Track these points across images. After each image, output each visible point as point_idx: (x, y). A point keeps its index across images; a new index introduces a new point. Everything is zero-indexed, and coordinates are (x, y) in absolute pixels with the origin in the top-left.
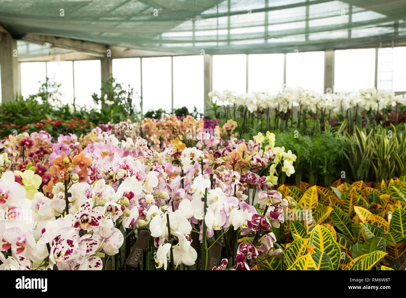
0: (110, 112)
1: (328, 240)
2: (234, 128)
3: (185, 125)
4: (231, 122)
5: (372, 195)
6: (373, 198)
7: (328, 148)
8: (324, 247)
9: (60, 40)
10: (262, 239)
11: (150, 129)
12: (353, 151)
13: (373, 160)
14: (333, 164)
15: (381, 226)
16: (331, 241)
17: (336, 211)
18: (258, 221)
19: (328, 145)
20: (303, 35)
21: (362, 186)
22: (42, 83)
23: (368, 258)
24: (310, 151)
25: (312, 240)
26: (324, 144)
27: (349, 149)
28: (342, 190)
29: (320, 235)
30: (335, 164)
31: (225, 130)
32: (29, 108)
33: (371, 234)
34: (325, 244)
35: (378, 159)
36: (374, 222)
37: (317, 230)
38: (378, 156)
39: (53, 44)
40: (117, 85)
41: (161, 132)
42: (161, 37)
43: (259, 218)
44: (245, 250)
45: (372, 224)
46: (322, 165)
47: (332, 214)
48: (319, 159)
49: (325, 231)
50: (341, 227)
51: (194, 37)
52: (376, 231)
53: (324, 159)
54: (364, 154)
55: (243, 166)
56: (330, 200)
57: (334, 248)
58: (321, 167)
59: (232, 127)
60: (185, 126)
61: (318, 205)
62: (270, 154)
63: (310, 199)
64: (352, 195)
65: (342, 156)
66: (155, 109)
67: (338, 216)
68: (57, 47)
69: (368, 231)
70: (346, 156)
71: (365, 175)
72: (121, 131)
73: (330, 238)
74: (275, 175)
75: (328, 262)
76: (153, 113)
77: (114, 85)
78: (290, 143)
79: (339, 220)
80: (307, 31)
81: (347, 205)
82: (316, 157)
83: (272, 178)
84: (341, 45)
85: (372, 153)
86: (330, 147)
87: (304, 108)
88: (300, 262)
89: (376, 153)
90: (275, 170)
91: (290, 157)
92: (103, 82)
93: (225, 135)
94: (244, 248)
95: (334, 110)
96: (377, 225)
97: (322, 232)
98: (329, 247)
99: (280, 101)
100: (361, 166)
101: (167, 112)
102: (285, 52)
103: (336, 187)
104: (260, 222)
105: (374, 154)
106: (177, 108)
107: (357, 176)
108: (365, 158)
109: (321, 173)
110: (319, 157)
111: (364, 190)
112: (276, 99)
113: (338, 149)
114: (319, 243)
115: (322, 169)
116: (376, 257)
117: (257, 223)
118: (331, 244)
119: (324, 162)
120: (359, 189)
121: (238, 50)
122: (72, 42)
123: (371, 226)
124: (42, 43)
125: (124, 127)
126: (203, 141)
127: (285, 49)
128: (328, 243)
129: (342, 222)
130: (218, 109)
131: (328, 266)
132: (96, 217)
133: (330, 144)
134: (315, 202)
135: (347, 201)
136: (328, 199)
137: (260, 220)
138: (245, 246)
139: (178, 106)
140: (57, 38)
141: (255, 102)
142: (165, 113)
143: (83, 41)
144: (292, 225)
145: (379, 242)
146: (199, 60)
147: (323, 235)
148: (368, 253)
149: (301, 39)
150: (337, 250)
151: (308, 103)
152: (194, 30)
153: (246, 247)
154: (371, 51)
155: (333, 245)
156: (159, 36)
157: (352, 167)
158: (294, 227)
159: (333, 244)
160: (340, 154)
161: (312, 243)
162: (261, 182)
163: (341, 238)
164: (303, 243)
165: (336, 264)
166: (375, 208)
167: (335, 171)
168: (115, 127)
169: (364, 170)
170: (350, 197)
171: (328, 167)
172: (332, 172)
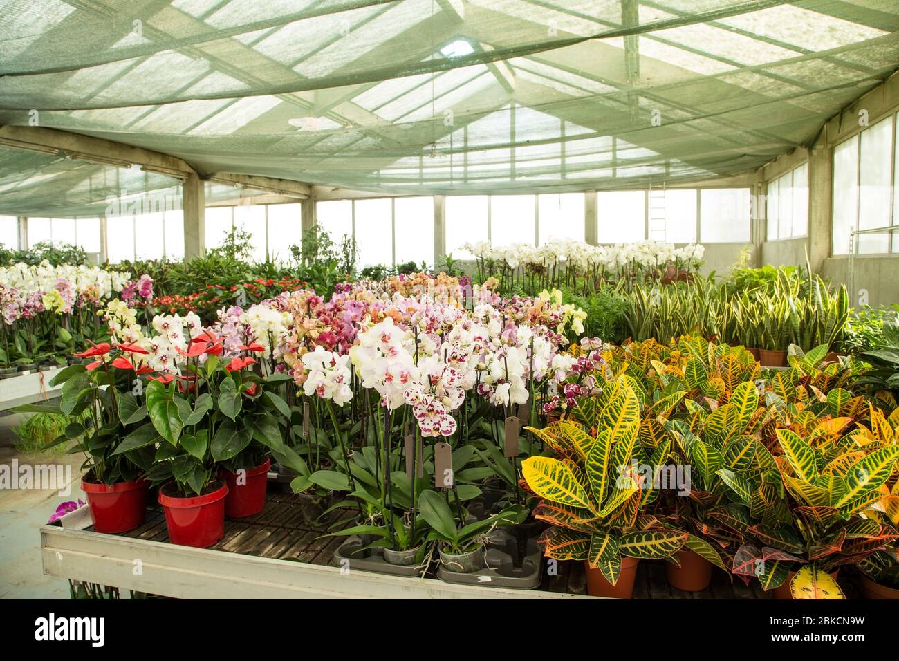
0: (326, 269)
2: (495, 287)
4: (492, 280)
5: (663, 352)
7: (606, 309)
9: (254, 179)
12: (634, 312)
13: (655, 321)
14: (612, 327)
15: (676, 375)
19: (606, 305)
20: (559, 174)
21: (653, 344)
22: (228, 234)
26: (601, 304)
27: (630, 309)
28: (634, 348)
30: (614, 326)
32: (224, 265)
33: (668, 382)
35: (661, 320)
36: (670, 372)
38: (660, 317)
39: (245, 184)
40: (323, 235)
42: (379, 174)
45: (669, 374)
46: (600, 327)
47: (629, 368)
48: (597, 320)
51: (421, 174)
52: (673, 379)
53: (602, 320)
54: (646, 315)
55: (543, 321)
58: (599, 330)
59: (494, 285)
62: (560, 312)
65: (622, 318)
66: (374, 264)
68: (250, 187)
69: (666, 380)
70: (626, 317)
76: (371, 269)
77: (319, 235)
80: (564, 170)
81: (642, 360)
82: (593, 319)
84: (604, 186)
85: (654, 314)
86: (609, 307)
87: (573, 263)
89: (658, 313)
90: (563, 329)
91: (580, 315)
92: (304, 230)
95: (609, 266)
96: (673, 374)
99: (546, 254)
100: (642, 329)
101: (387, 269)
102: (537, 193)
103: (625, 346)
104: (585, 363)
105: (656, 315)
106: (401, 264)
108: (647, 319)
111: (655, 347)
112: (542, 253)
113: (617, 310)
115: (600, 332)
119: (602, 324)
120: (651, 346)
121: (479, 190)
122: (268, 180)
124: (232, 183)
127: (536, 189)
130: (454, 264)
132: (463, 355)
133: (608, 305)
135: (641, 357)
137: (585, 361)
139: (402, 260)
140: (250, 177)
141: (517, 255)
142: (385, 270)
143: (281, 180)
146: (427, 203)
149: (557, 177)
151: (578, 256)
152: (421, 167)
154: (640, 194)
156: (375, 173)
157: (633, 330)
160: (619, 316)
170: (643, 354)
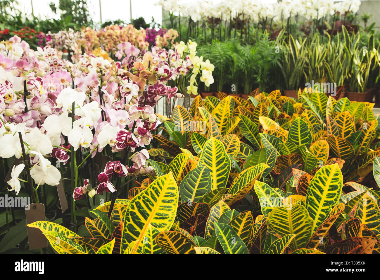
1: (220, 153)
2: (175, 38)
3: (124, 34)
4: (172, 32)
5: (287, 104)
6: (287, 107)
7: (263, 57)
8: (217, 159)
10: (133, 156)
11: (90, 39)
12: (287, 60)
13: (304, 68)
14: (267, 73)
15: (279, 136)
16: (223, 153)
17: (244, 121)
18: (124, 138)
19: (264, 54)
21: (277, 96)
23: (253, 171)
24: (246, 60)
25: (204, 153)
26: (260, 53)
27: (283, 58)
28: (260, 100)
29: (213, 148)
30: (269, 72)
31: (165, 40)
33: (269, 144)
34: (217, 157)
35: (310, 67)
36: (273, 133)
37: (210, 143)
38: (309, 65)
41: (82, 41)
43: (125, 135)
44: (111, 169)
45: (271, 134)
46: (257, 73)
47: (240, 124)
48: (254, 68)
49: (218, 144)
50: (249, 137)
52: (275, 141)
53: (259, 68)
54: (297, 63)
55: (146, 76)
56: (239, 110)
57: (225, 160)
58: (255, 76)
59: (173, 36)
60: (125, 36)
61: (229, 116)
62: (188, 64)
63: (223, 109)
64: (262, 105)
65: (276, 65)
67: (246, 126)
69: (267, 142)
70: (280, 65)
71: (296, 83)
72: (62, 41)
73: (223, 150)
74: (194, 85)
75: (208, 177)
76: (110, 23)
78: (228, 53)
79: (248, 130)
81: (257, 115)
82: (251, 66)
83: (192, 88)
85: (304, 61)
86: (265, 56)
88: (158, 183)
89: (308, 61)
90: (195, 80)
91: (208, 67)
93: (166, 44)
94: (110, 166)
96: (276, 135)
97: (216, 144)
98: (221, 160)
100: (293, 74)
103: (254, 96)
104: (126, 139)
105: (306, 63)
107: (289, 84)
108: (297, 67)
109: (256, 82)
110: (254, 66)
111: (279, 99)
113: (272, 58)
114: (212, 155)
115: (256, 78)
116: (259, 169)
117: (122, 140)
118: (222, 157)
119: (259, 71)
120: (275, 98)
123: (270, 136)
125: (64, 36)
126: (124, 51)
128: (220, 155)
129: (250, 132)
131: (207, 181)
133: (265, 53)
134: (227, 112)
135: (257, 110)
136: (237, 109)
137: (126, 137)
138: (111, 165)
141: (199, 10)
144: (193, 137)
145: (272, 153)
147: (216, 147)
148: (255, 164)
150: (228, 162)
153: (113, 166)
155: (224, 158)
157: (285, 76)
158: (196, 139)
159: (225, 156)
160: (274, 63)
161: (204, 156)
162: (172, 92)
163: (245, 148)
164: (184, 158)
165: (225, 177)
166: (283, 118)
167: (268, 80)
168: (56, 37)
169: (295, 79)
170: (260, 107)
171: (263, 76)
172: (266, 81)
